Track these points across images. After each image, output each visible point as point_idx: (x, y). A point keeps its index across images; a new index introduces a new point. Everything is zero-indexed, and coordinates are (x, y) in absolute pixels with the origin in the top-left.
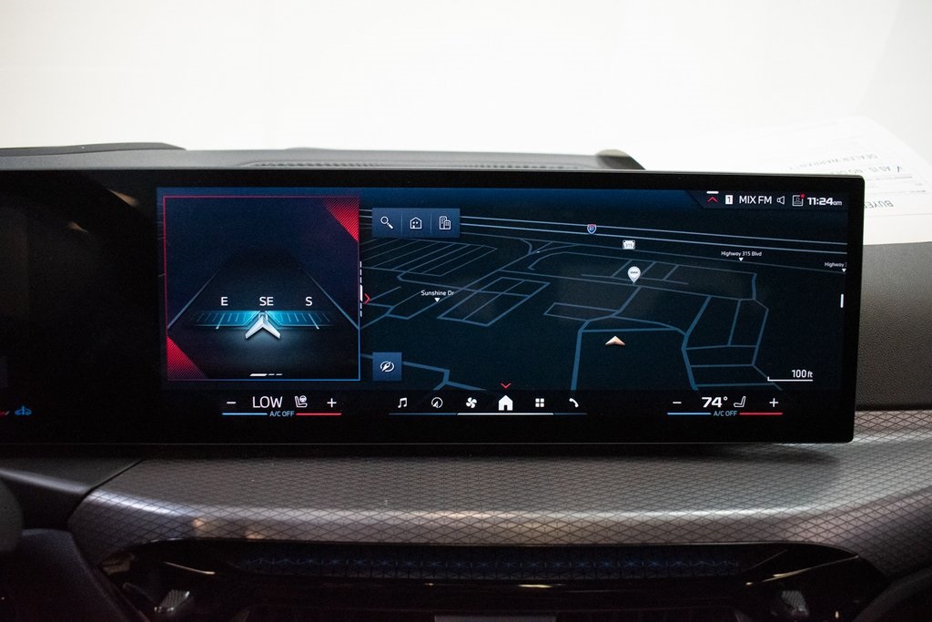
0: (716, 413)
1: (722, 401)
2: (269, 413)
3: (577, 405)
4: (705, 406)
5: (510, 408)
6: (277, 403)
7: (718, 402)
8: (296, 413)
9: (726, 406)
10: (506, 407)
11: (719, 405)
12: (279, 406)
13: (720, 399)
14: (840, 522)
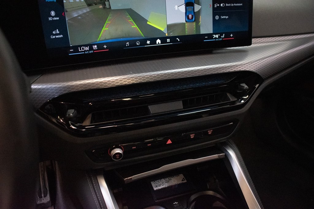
0: (217, 40)
1: (218, 36)
2: (85, 52)
3: (179, 40)
4: (214, 38)
5: (160, 43)
6: (87, 48)
7: (217, 36)
8: (94, 51)
9: (219, 37)
10: (159, 43)
11: (217, 37)
12: (88, 50)
13: (217, 35)
14: (252, 65)
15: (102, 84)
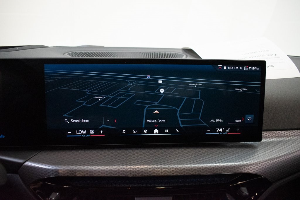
0: (220, 133)
1: (222, 130)
2: (82, 136)
3: (178, 132)
4: (217, 131)
5: (158, 133)
6: (84, 132)
8: (90, 135)
9: (224, 131)
10: (156, 132)
12: (85, 133)
15: (96, 172)
